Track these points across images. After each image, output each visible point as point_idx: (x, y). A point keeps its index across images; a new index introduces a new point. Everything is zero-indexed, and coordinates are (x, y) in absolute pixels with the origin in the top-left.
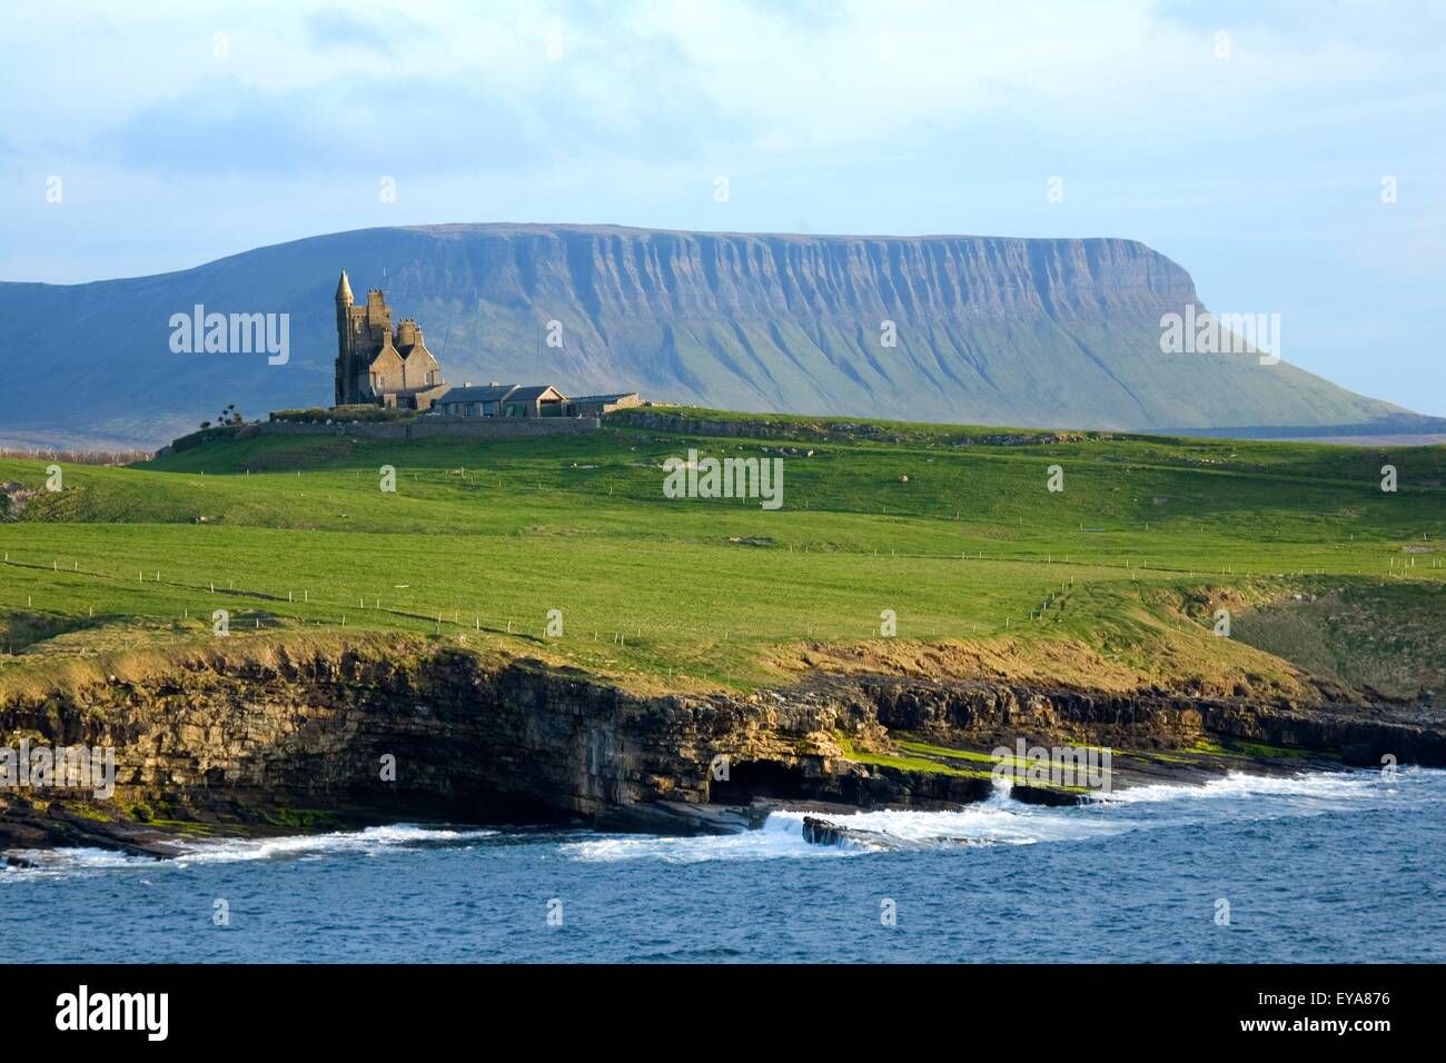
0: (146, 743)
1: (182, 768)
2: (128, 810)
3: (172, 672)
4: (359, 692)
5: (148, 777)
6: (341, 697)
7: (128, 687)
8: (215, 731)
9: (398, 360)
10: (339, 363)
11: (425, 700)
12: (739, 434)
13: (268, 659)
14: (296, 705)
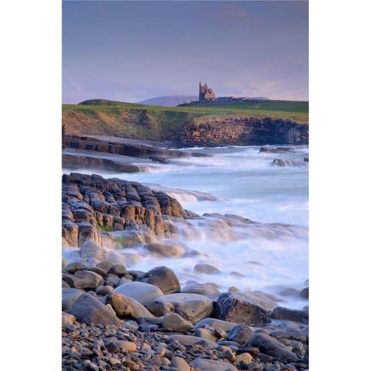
0: (221, 131)
1: (225, 136)
2: (218, 142)
3: (225, 121)
4: (253, 124)
5: (221, 137)
6: (250, 124)
7: (218, 122)
8: (231, 130)
9: (209, 94)
10: (200, 95)
11: (263, 125)
12: (264, 103)
13: (239, 118)
14: (243, 126)
